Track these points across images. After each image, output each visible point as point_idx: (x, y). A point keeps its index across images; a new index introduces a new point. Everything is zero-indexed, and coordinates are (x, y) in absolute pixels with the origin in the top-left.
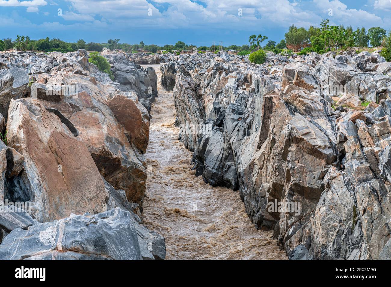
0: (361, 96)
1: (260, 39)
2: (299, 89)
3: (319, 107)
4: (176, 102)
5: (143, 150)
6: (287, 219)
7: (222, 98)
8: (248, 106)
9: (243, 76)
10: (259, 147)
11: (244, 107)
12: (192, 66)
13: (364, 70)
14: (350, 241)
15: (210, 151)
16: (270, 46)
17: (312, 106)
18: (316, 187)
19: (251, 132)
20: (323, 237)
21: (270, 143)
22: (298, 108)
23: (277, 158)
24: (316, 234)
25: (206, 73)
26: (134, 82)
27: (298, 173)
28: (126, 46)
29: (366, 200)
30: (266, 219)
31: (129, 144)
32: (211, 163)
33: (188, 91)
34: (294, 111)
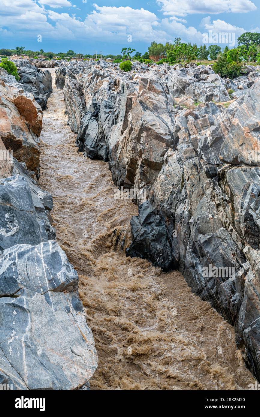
0: (196, 98)
1: (130, 51)
2: (150, 93)
3: (163, 106)
4: (65, 98)
5: (38, 134)
6: (139, 183)
7: (98, 96)
8: (116, 103)
9: (114, 81)
10: (122, 133)
11: (113, 104)
12: (79, 70)
13: (199, 79)
14: (179, 198)
15: (89, 134)
16: (137, 57)
17: (158, 105)
18: (159, 162)
19: (118, 122)
20: (161, 195)
21: (129, 130)
22: (149, 106)
23: (134, 141)
24: (157, 193)
25: (88, 77)
26: (35, 82)
27: (147, 152)
28: (30, 53)
29: (190, 171)
30: (125, 183)
31: (28, 130)
32: (89, 143)
33: (74, 90)
34: (146, 108)
